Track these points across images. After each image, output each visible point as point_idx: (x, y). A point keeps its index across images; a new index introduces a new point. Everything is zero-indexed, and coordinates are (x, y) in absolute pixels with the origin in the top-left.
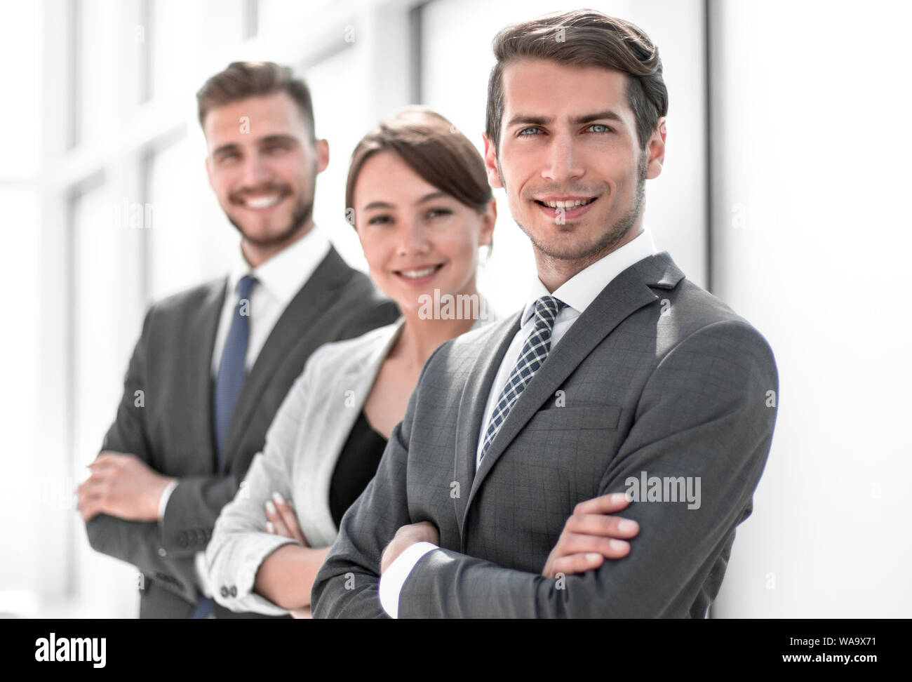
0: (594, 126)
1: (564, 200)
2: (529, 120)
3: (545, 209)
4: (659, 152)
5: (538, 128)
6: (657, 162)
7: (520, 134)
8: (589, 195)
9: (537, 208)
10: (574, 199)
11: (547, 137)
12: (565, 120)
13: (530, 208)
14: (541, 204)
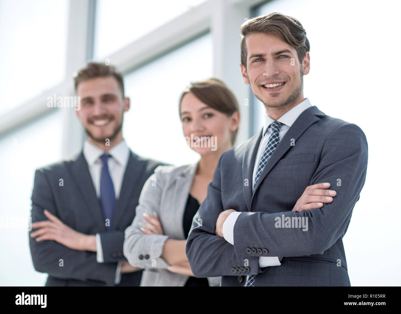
0: (281, 56)
1: (273, 83)
2: (257, 56)
3: (266, 89)
4: (308, 65)
5: (260, 58)
6: (307, 68)
7: (254, 61)
8: (282, 81)
9: (262, 89)
10: (276, 83)
11: (264, 61)
12: (270, 54)
13: (260, 89)
14: (263, 86)
